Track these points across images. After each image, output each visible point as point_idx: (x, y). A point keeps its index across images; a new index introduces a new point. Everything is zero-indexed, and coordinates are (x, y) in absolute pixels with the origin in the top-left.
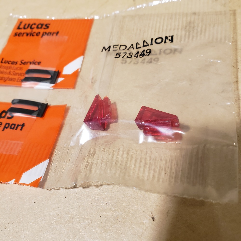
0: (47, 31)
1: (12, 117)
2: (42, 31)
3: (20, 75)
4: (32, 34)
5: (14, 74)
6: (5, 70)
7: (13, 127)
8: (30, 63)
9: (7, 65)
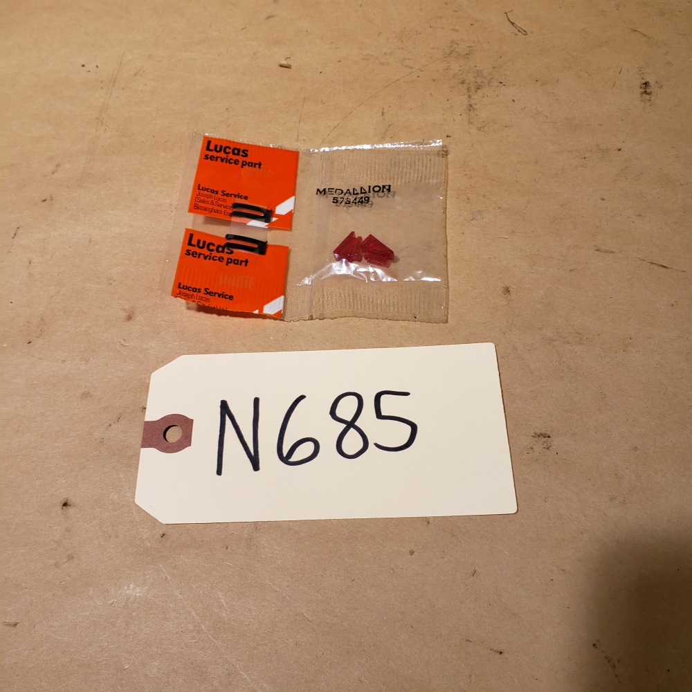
0: (247, 159)
1: (232, 253)
2: (241, 159)
3: (226, 207)
4: (229, 161)
5: (218, 205)
6: (206, 199)
7: (237, 262)
8: (235, 196)
9: (205, 192)
